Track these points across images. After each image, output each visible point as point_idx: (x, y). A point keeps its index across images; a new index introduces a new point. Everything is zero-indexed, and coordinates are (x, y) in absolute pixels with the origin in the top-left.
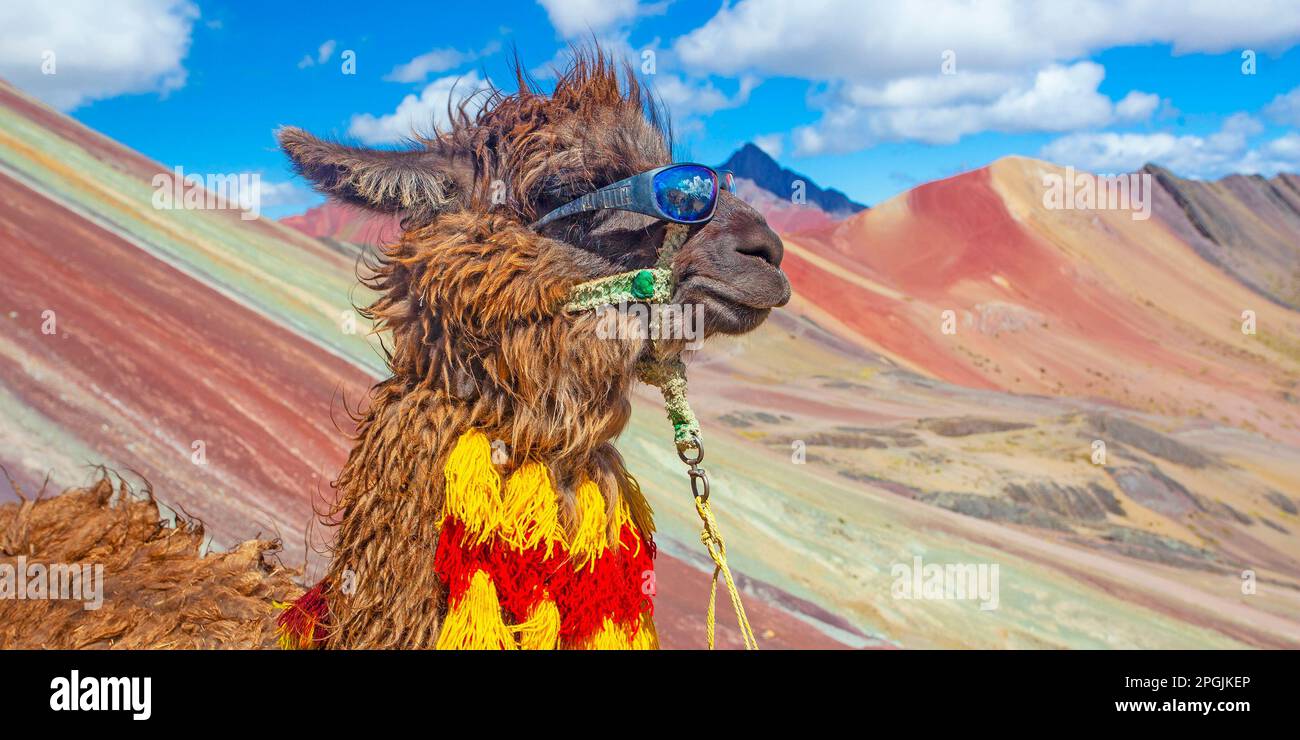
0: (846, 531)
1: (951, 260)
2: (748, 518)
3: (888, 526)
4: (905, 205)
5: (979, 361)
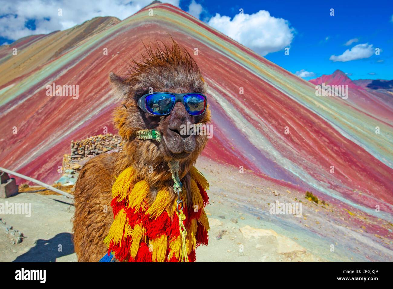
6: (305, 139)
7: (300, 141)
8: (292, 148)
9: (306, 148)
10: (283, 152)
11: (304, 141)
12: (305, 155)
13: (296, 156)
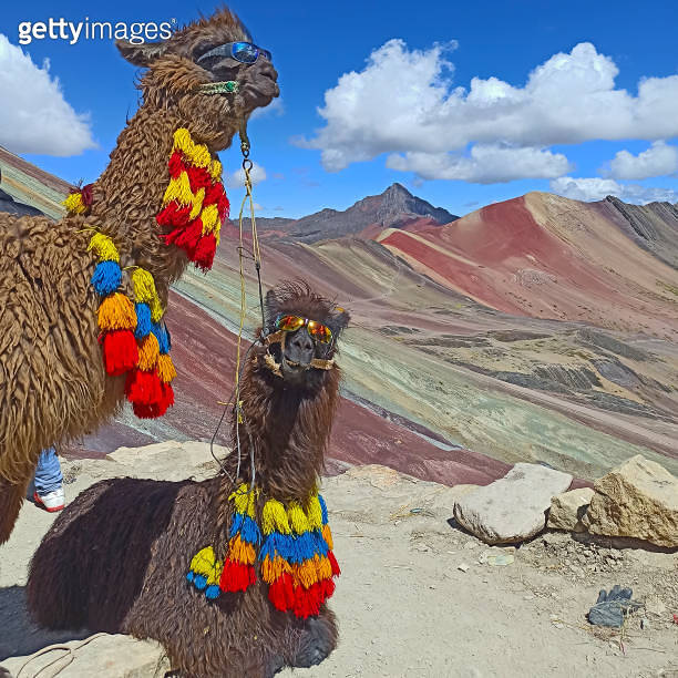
0: (443, 389)
1: (505, 246)
2: (389, 380)
3: (467, 386)
4: (479, 216)
5: (520, 300)
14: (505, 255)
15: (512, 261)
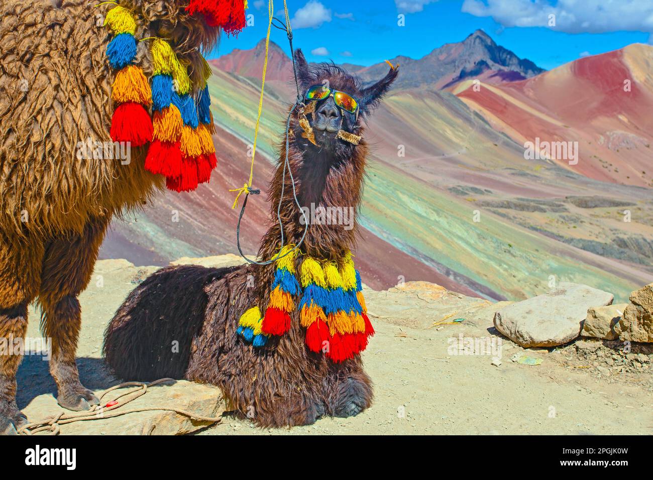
0: (512, 252)
1: (594, 104)
2: (455, 239)
3: (537, 250)
4: (569, 70)
5: (606, 165)
6: (214, 192)
7: (204, 199)
8: (187, 214)
9: (219, 212)
10: (168, 225)
11: (213, 196)
12: (220, 229)
13: (200, 232)
14: (593, 115)
15: (602, 121)
